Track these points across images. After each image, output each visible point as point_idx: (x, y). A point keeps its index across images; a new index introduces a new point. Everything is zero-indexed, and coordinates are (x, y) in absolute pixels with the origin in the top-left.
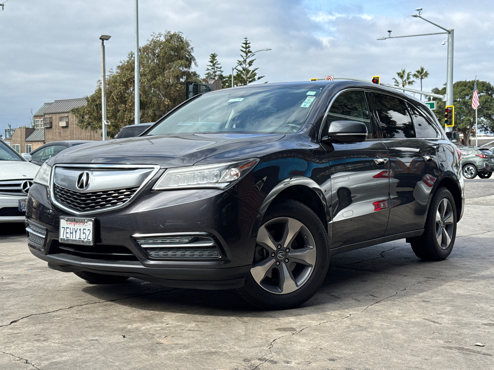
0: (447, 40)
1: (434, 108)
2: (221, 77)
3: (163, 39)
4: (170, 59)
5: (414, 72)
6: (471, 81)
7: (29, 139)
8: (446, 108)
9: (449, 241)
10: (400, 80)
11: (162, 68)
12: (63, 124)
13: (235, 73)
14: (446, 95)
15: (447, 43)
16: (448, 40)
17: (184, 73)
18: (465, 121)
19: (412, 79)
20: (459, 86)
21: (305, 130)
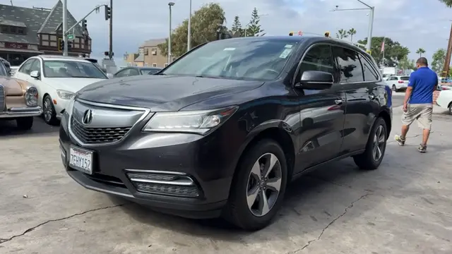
2: (240, 29)
3: (208, 7)
4: (212, 19)
5: (348, 31)
7: (136, 60)
9: (380, 155)
10: (340, 35)
11: (206, 24)
12: (154, 53)
13: (248, 28)
17: (219, 27)
19: (347, 34)
21: (281, 79)
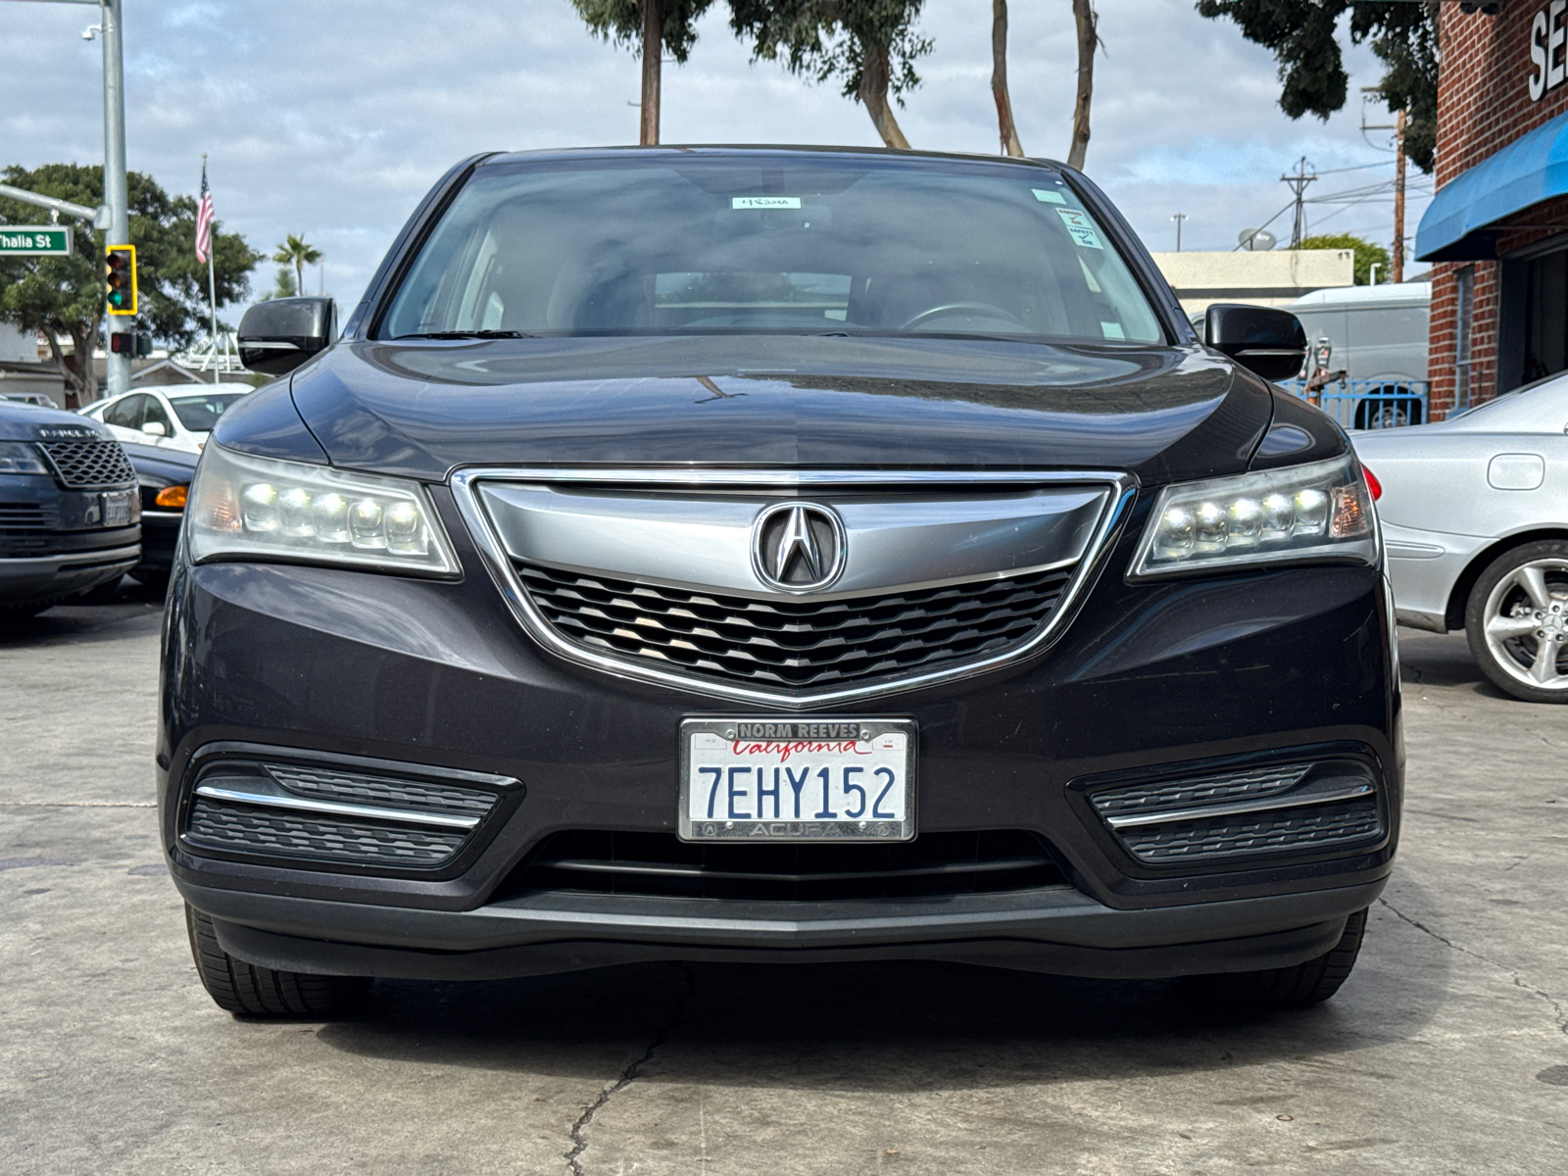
0: (99, 27)
1: (63, 248)
6: (91, 167)
8: (108, 253)
14: (105, 210)
15: (99, 36)
16: (104, 25)
18: (83, 299)
20: (56, 179)
